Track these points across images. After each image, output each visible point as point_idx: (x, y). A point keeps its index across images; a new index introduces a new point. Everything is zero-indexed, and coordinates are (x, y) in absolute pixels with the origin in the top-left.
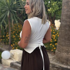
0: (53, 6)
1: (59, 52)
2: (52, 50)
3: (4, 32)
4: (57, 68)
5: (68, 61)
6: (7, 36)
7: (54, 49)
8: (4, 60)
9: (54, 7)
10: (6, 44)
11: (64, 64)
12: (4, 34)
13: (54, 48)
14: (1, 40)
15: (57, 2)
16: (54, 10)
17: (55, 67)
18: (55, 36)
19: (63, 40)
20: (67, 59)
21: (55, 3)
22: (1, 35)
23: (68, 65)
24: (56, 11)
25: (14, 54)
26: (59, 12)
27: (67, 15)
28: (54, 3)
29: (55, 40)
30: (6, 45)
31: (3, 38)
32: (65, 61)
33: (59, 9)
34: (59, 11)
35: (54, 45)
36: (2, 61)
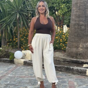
0: (62, 8)
1: (70, 48)
2: (63, 49)
4: (68, 61)
5: (77, 55)
6: (14, 39)
9: (63, 9)
10: (14, 47)
11: (74, 57)
15: (66, 4)
16: (63, 12)
17: (66, 61)
18: (65, 36)
19: (73, 37)
20: (77, 53)
21: (64, 5)
23: (78, 59)
25: (26, 54)
26: (68, 14)
28: (62, 5)
29: (65, 40)
32: (75, 55)
34: (68, 12)
35: (64, 44)
36: (15, 61)
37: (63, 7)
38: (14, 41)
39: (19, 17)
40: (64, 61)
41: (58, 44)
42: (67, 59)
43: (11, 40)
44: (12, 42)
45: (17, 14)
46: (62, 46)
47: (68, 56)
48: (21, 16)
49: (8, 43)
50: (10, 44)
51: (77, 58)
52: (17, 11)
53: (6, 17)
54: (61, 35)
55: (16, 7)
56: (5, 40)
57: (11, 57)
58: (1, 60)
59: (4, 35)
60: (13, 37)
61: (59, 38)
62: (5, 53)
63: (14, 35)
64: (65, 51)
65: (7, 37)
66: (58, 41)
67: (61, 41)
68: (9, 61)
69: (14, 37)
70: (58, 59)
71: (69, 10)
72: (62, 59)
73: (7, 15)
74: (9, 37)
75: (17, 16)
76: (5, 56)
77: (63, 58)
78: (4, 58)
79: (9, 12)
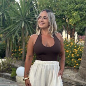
0: (73, 16)
1: (84, 69)
2: (75, 66)
3: (16, 45)
6: (19, 50)
7: (76, 66)
8: (20, 77)
9: (75, 17)
10: (19, 59)
12: (16, 48)
13: (76, 64)
14: (12, 54)
16: (74, 21)
18: (77, 50)
21: (76, 13)
22: (12, 49)
24: (77, 22)
26: (80, 23)
28: (74, 13)
29: (78, 55)
33: (80, 20)
35: (76, 60)
36: (17, 79)
37: (75, 15)
38: (19, 52)
39: (24, 26)
41: (69, 60)
42: (81, 83)
43: (16, 50)
44: (17, 53)
45: (22, 23)
46: (74, 63)
48: (26, 25)
49: (13, 53)
50: (15, 55)
52: (22, 20)
53: (11, 25)
55: (21, 15)
57: (13, 73)
59: (8, 44)
60: (18, 47)
61: (70, 51)
62: (7, 67)
63: (19, 45)
65: (11, 47)
66: (69, 56)
67: (72, 56)
68: (11, 77)
69: (20, 47)
70: (69, 82)
71: (82, 18)
72: (74, 81)
73: (12, 23)
75: (22, 25)
76: (7, 70)
78: (6, 72)
79: (14, 20)
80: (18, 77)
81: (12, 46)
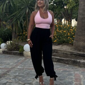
1: (77, 42)
2: (70, 42)
3: (21, 29)
4: (75, 55)
5: (84, 49)
6: (24, 33)
7: (71, 42)
9: (71, 3)
10: (24, 40)
11: (81, 51)
12: (21, 32)
13: (71, 40)
14: (18, 37)
16: (71, 6)
17: (73, 55)
18: (72, 30)
19: (81, 31)
20: (84, 47)
22: (18, 33)
24: (73, 7)
26: (76, 8)
27: (83, 9)
29: (73, 34)
30: (24, 42)
31: (20, 36)
32: (82, 49)
33: (75, 5)
34: (76, 7)
35: (72, 38)
36: (24, 54)
38: (24, 35)
39: (28, 12)
40: (71, 55)
41: (66, 38)
42: (74, 52)
43: (21, 33)
44: (22, 36)
45: (26, 9)
47: (75, 49)
48: (30, 11)
51: (84, 51)
52: (26, 6)
54: (69, 29)
55: (25, 2)
56: (16, 34)
57: (20, 50)
58: (11, 53)
59: (14, 28)
60: (23, 31)
61: (67, 31)
62: (15, 46)
63: (24, 29)
64: (72, 44)
66: (66, 35)
67: (69, 35)
68: (19, 53)
69: (24, 31)
70: (65, 53)
71: (77, 4)
73: (17, 10)
74: (19, 30)
75: (26, 11)
76: (15, 49)
77: (70, 51)
78: (14, 50)
79: (19, 6)
80: (26, 52)
81: (18, 30)
